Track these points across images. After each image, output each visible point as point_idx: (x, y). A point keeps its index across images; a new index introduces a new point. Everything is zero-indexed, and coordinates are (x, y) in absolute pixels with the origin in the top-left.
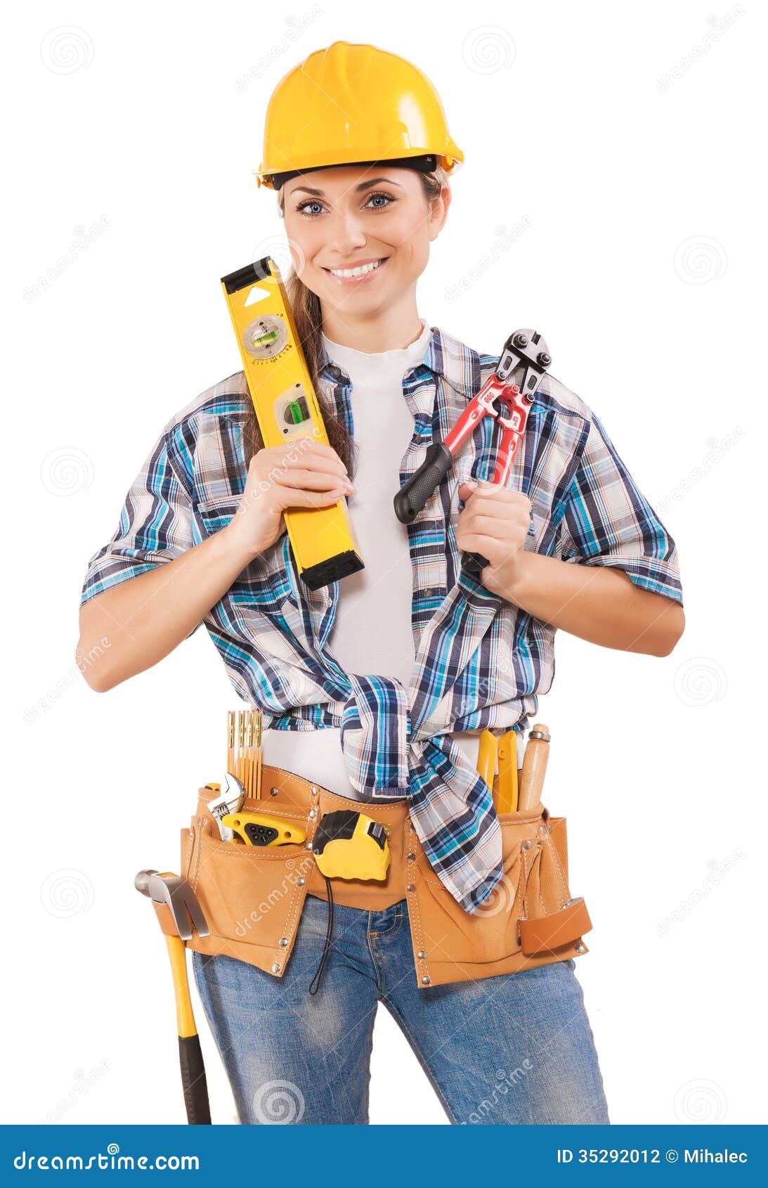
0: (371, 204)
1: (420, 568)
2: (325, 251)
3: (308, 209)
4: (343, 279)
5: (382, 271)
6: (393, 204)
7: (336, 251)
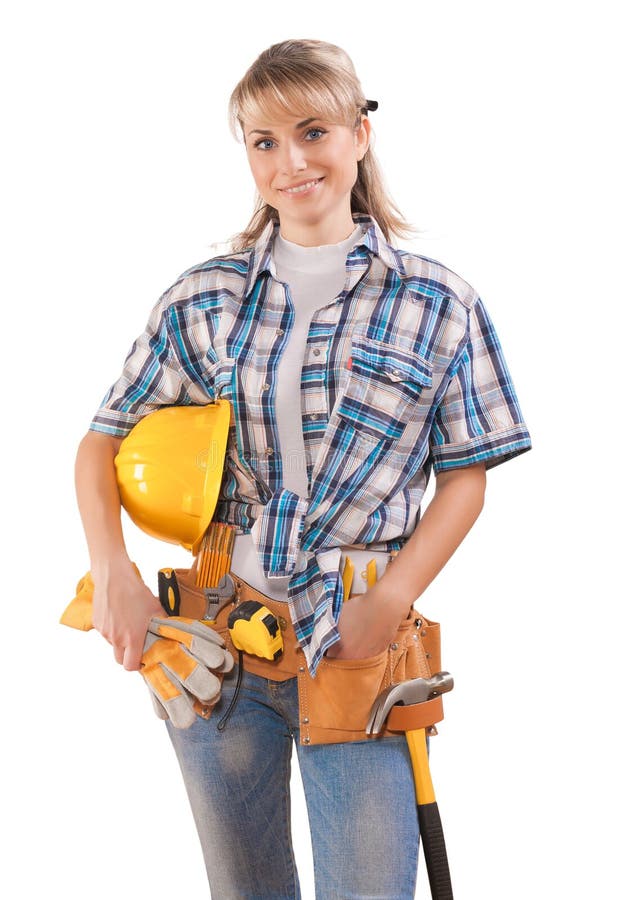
0: (309, 137)
1: (307, 397)
2: (279, 176)
3: (263, 145)
4: (292, 193)
5: (319, 186)
6: (325, 136)
7: (285, 174)
